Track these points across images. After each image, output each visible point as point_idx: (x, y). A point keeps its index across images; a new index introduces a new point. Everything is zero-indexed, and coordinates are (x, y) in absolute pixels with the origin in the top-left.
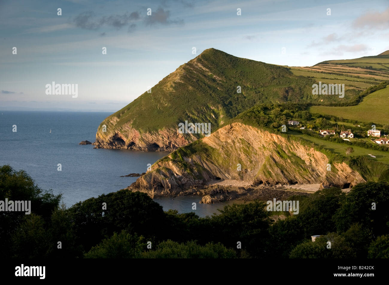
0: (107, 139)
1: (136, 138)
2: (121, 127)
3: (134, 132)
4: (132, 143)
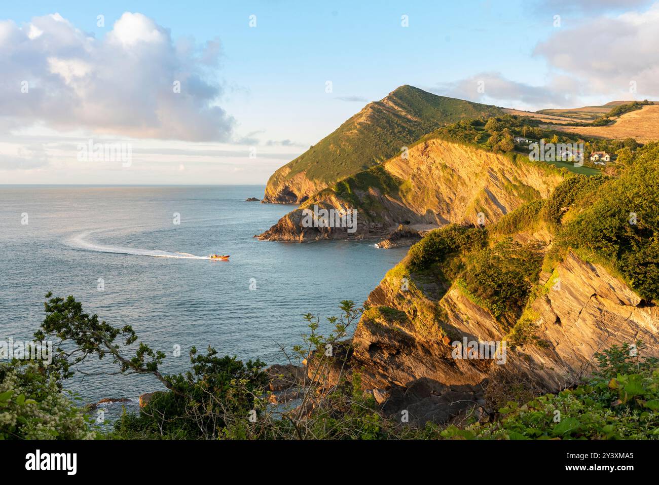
0: (276, 194)
1: (310, 192)
2: (293, 179)
3: (308, 183)
4: (306, 198)
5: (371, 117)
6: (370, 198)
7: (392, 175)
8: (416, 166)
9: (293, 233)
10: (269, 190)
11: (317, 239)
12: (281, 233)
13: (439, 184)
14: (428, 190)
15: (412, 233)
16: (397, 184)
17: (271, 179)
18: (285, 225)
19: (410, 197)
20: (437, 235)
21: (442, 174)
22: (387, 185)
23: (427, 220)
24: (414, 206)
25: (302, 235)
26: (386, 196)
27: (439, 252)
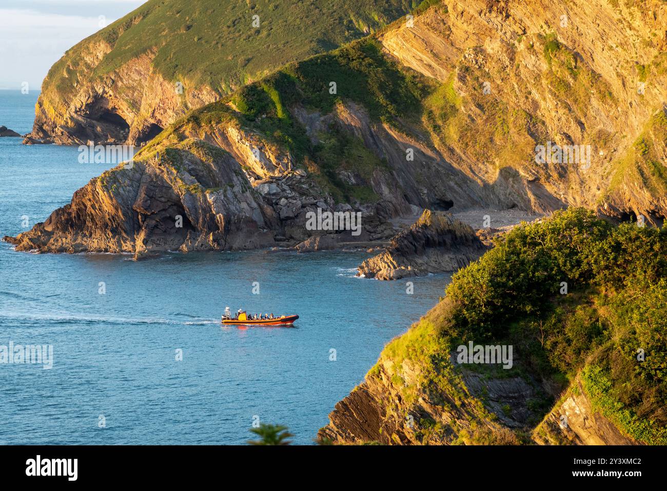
0: (67, 116)
1: (165, 111)
2: (117, 74)
3: (159, 88)
4: (154, 130)
6: (338, 132)
7: (404, 68)
8: (472, 43)
9: (115, 232)
10: (46, 105)
11: (184, 247)
12: (82, 230)
13: (536, 95)
14: (505, 111)
15: (458, 233)
16: (417, 94)
17: (53, 73)
18: (93, 206)
19: (452, 132)
20: (528, 240)
21: (545, 67)
22: (387, 97)
23: (502, 198)
24: (464, 157)
25: (142, 235)
26: (386, 126)
27: (534, 291)
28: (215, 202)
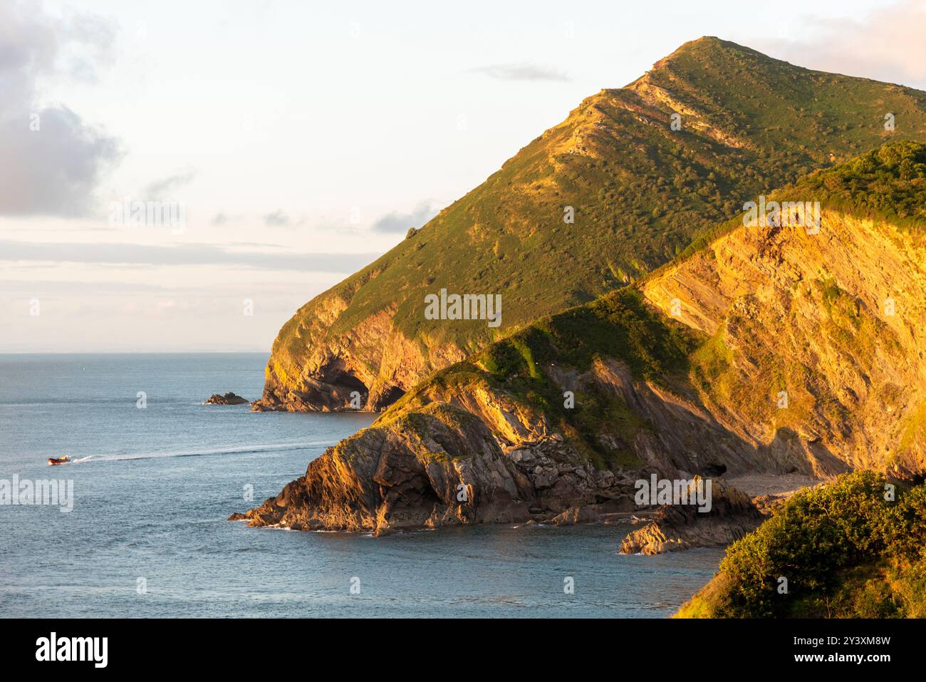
0: (300, 380)
1: (407, 373)
2: (354, 333)
3: (400, 347)
4: (395, 394)
5: (599, 138)
6: (597, 391)
7: (668, 320)
8: (742, 291)
9: (354, 506)
10: (277, 368)
11: (430, 523)
12: (318, 505)
13: (815, 347)
14: (781, 365)
15: (732, 501)
16: (683, 348)
17: (284, 332)
18: (330, 479)
19: (723, 389)
20: (811, 508)
21: (824, 315)
22: (650, 352)
23: (780, 461)
24: (737, 417)
25: (384, 510)
26: (650, 384)
27: (819, 564)
28: (463, 471)
